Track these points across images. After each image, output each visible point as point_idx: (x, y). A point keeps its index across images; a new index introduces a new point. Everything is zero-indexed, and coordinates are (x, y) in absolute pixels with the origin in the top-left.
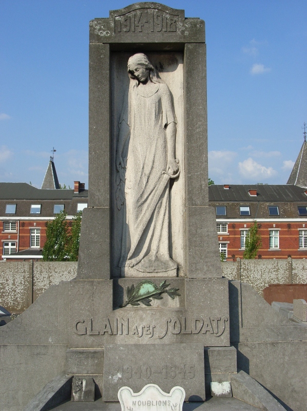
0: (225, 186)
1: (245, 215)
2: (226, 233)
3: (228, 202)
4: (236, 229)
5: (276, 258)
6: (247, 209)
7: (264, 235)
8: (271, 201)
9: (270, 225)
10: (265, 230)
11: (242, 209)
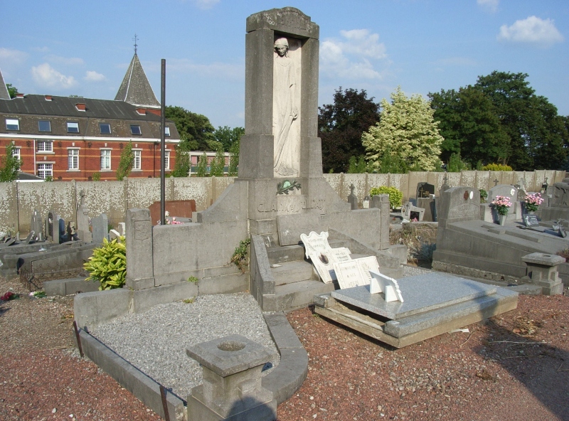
0: (47, 96)
1: (72, 132)
2: (51, 152)
3: (53, 116)
4: (63, 148)
5: (108, 180)
6: (76, 125)
7: (95, 154)
8: (103, 118)
9: (101, 144)
10: (96, 149)
11: (70, 125)
